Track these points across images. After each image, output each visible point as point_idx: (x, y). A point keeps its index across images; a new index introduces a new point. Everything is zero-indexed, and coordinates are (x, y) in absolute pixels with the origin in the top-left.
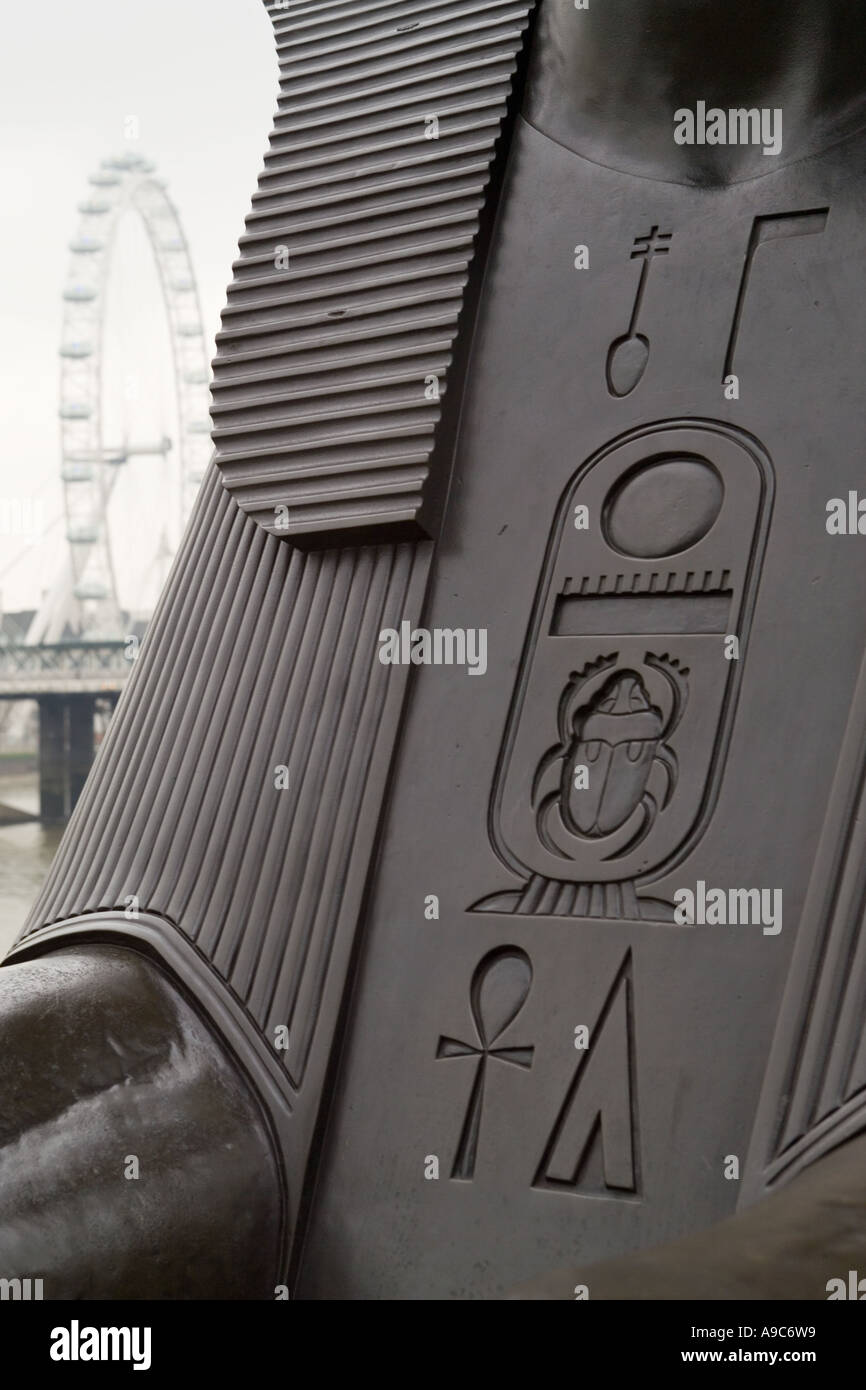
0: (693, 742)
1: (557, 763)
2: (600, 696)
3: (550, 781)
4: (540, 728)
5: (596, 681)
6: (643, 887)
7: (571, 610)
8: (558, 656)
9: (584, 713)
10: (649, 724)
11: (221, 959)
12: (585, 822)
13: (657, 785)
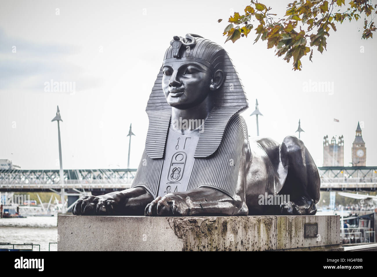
0: (181, 173)
1: (172, 174)
2: (175, 170)
3: (172, 175)
4: (171, 172)
5: (175, 169)
6: (178, 182)
7: (173, 164)
8: (172, 168)
9: (174, 171)
10: (178, 172)
11: (149, 187)
12: (174, 178)
13: (179, 176)
